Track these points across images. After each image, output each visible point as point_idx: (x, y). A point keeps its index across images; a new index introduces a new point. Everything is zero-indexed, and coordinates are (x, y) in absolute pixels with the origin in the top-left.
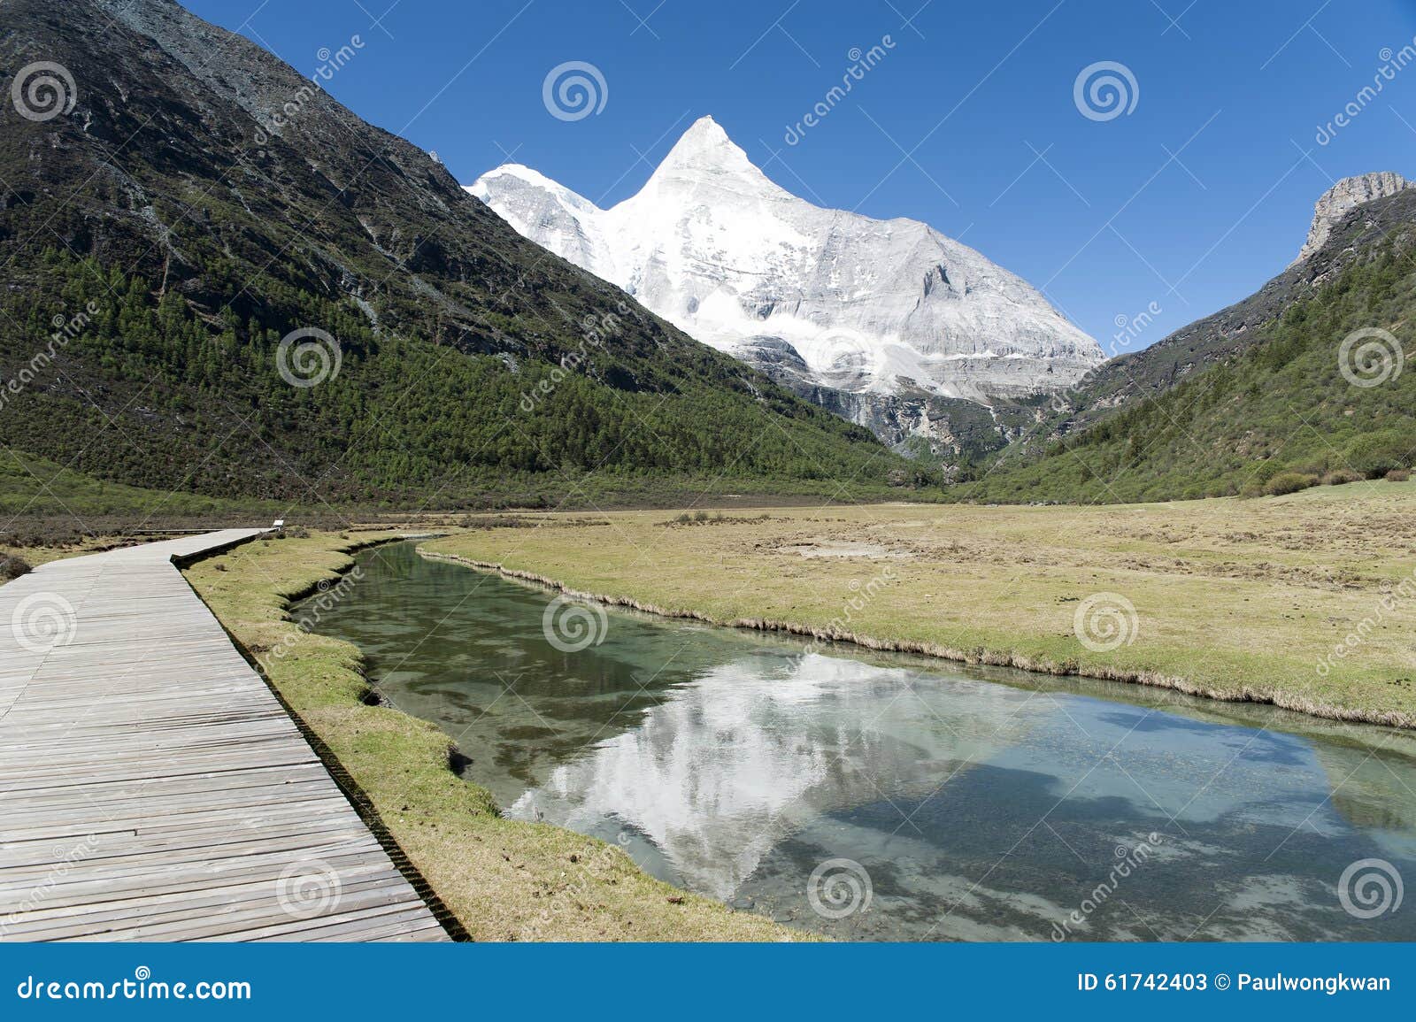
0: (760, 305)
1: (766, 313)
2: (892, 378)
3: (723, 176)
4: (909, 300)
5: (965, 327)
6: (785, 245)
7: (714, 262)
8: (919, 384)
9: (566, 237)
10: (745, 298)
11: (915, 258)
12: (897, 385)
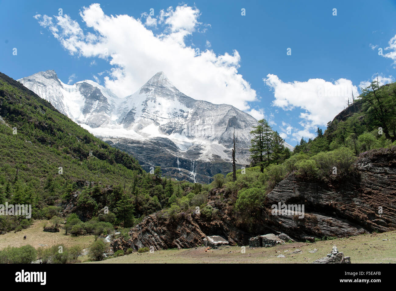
0: (167, 129)
1: (169, 132)
2: (210, 156)
3: (164, 89)
4: (223, 129)
5: (244, 138)
6: (181, 111)
7: (154, 114)
8: (222, 158)
9: (100, 103)
10: (162, 126)
11: (227, 115)
12: (212, 158)
